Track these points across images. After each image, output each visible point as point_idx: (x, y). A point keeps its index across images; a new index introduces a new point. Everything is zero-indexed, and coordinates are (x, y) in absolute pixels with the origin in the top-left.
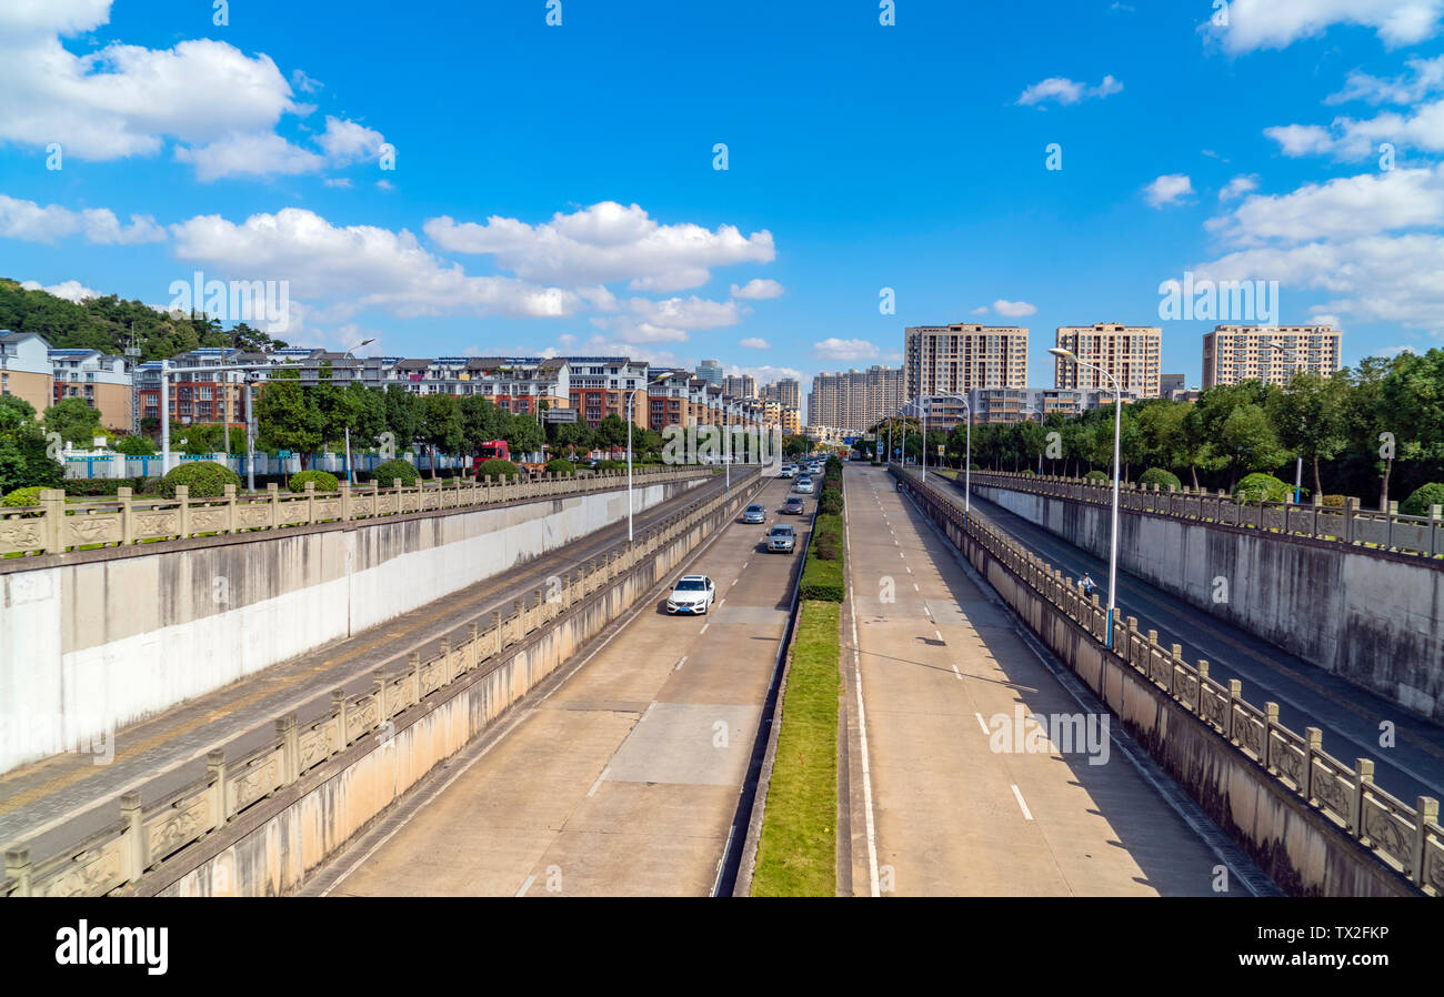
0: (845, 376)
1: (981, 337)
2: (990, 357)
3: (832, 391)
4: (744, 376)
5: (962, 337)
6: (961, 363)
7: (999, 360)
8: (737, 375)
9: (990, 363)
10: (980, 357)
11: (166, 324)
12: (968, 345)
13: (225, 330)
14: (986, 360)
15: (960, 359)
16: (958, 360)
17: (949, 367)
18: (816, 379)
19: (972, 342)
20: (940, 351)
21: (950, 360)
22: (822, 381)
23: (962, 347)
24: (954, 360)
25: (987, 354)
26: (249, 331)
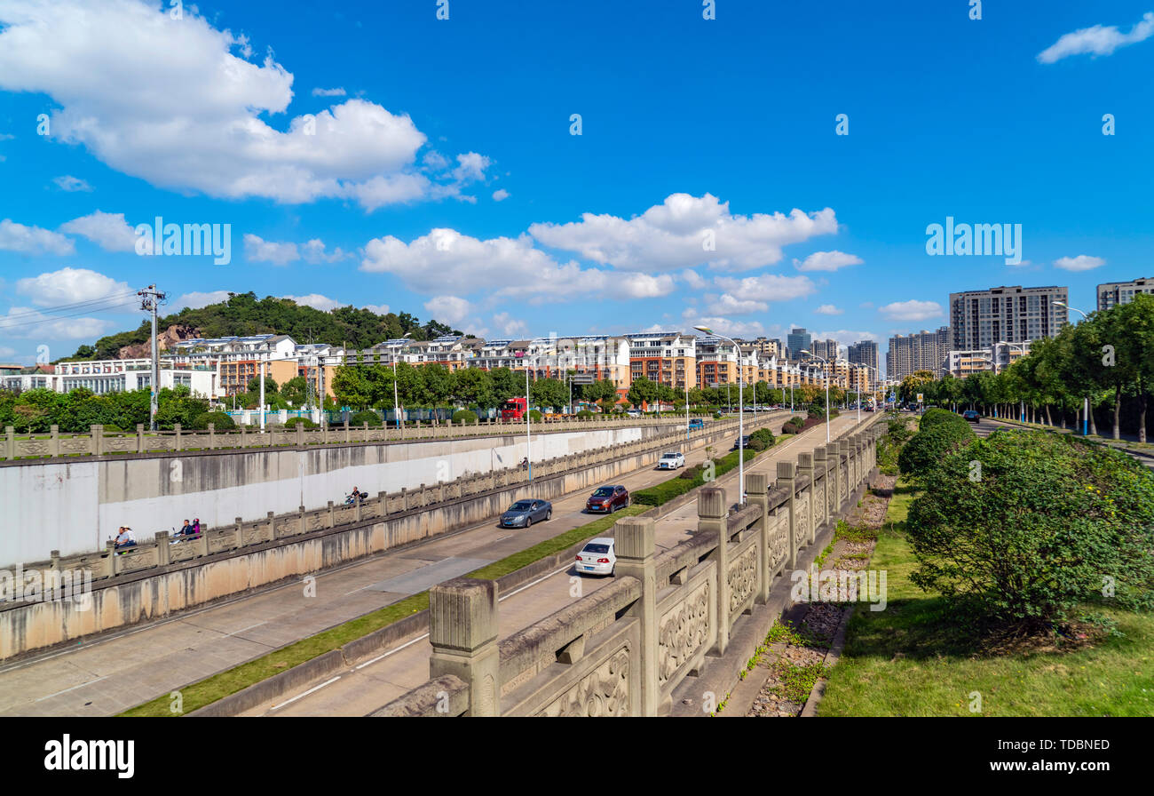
0: (917, 336)
1: (1021, 298)
2: (1031, 315)
3: (906, 349)
4: (828, 341)
5: (1002, 299)
6: (1003, 322)
7: (1040, 317)
8: (822, 340)
9: (1031, 320)
10: (1021, 315)
11: (383, 324)
12: (1009, 305)
13: (421, 326)
14: (1027, 318)
15: (1002, 317)
16: (1000, 319)
17: (992, 325)
18: (891, 340)
19: (1013, 302)
20: (983, 311)
21: (992, 319)
22: (897, 342)
23: (1003, 308)
24: (996, 319)
25: (1028, 312)
26: (437, 325)
